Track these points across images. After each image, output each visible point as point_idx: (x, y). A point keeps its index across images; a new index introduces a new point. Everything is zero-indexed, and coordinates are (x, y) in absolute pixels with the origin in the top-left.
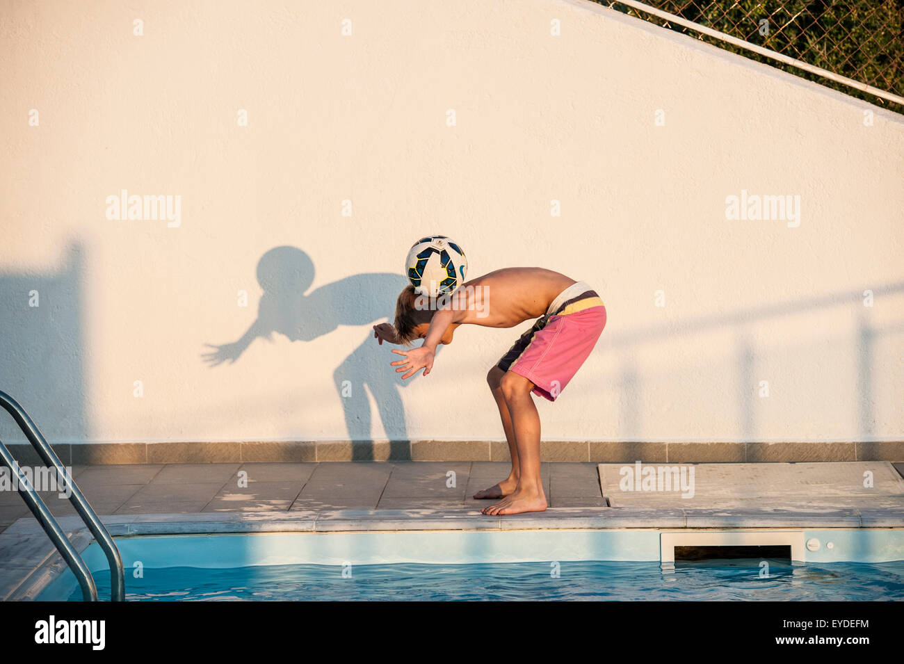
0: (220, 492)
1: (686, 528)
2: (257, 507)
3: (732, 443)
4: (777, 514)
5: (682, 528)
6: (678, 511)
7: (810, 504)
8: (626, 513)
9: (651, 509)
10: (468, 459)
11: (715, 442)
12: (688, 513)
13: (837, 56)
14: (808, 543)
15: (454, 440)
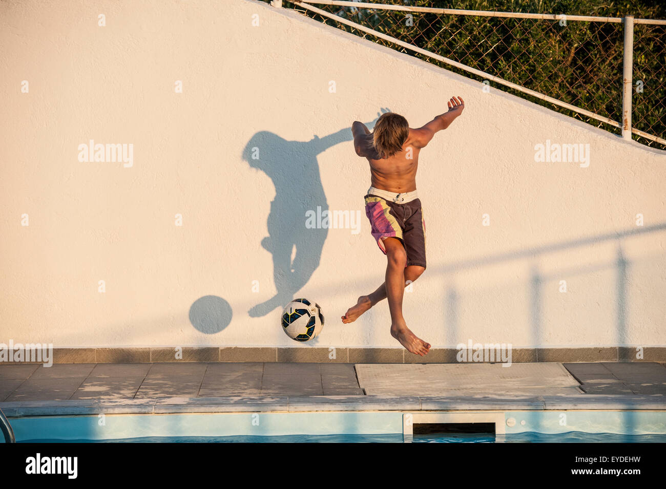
0: (82, 385)
1: (421, 410)
2: (110, 395)
3: (450, 349)
4: (485, 400)
5: (418, 410)
6: (415, 398)
7: (508, 393)
8: (378, 399)
9: (396, 397)
10: (261, 360)
11: (438, 348)
12: (422, 400)
13: (519, 75)
14: (508, 421)
15: (251, 347)
